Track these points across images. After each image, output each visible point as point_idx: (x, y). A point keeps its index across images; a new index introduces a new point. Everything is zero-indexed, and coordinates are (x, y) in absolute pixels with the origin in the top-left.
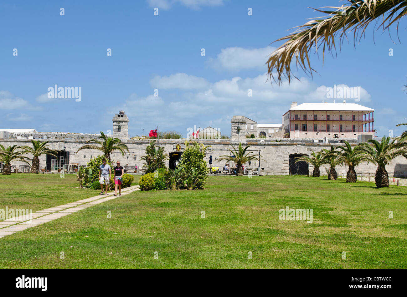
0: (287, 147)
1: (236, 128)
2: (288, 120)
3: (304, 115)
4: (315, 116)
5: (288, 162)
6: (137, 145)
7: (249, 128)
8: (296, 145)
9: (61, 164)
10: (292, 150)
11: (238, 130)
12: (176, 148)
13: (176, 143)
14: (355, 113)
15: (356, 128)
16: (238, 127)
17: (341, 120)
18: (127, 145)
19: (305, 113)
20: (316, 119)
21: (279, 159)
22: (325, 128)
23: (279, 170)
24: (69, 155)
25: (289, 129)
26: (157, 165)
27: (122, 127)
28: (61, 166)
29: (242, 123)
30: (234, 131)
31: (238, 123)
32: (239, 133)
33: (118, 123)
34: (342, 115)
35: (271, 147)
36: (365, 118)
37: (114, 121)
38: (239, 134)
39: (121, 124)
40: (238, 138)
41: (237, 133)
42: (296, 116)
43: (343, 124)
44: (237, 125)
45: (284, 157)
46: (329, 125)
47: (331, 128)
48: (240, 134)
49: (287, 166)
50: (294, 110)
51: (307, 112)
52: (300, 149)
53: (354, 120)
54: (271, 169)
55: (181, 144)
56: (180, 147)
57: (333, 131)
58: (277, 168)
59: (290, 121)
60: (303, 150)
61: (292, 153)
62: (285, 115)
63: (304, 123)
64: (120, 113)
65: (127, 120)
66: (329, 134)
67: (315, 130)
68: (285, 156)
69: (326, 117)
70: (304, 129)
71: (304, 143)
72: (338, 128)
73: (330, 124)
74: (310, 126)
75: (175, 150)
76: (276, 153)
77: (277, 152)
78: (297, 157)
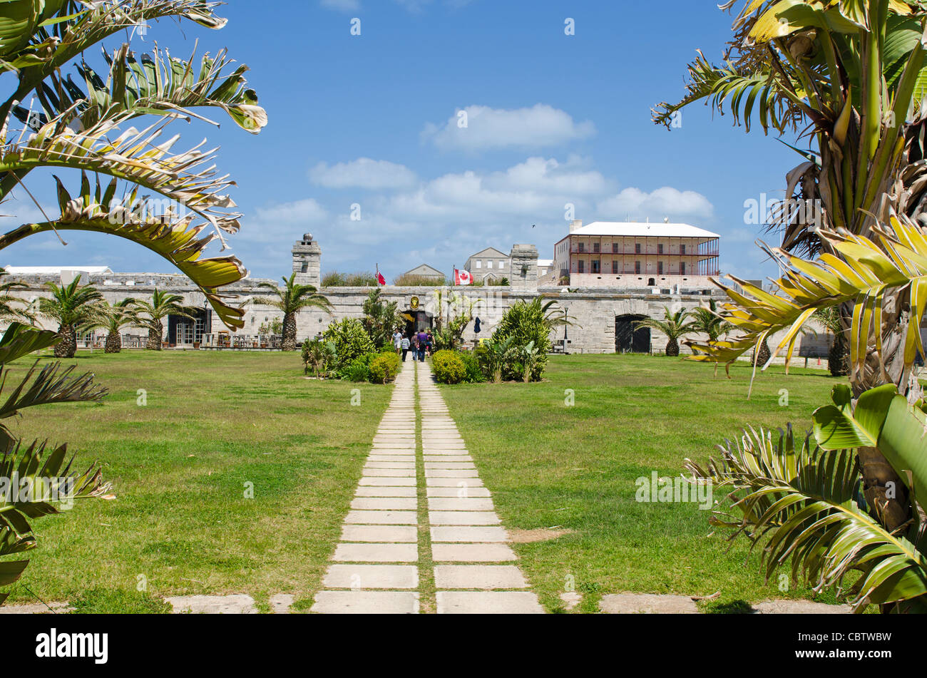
0: (612, 302)
1: (521, 267)
2: (567, 253)
3: (595, 244)
4: (615, 246)
5: (614, 329)
6: (337, 298)
7: (495, 267)
8: (629, 299)
9: (195, 333)
10: (621, 308)
11: (524, 271)
12: (410, 303)
13: (410, 294)
14: (684, 240)
15: (686, 268)
16: (523, 265)
17: (660, 253)
18: (327, 297)
19: (598, 240)
20: (617, 251)
21: (598, 323)
22: (633, 268)
23: (597, 343)
24: (211, 315)
25: (568, 268)
26: (384, 335)
27: (309, 264)
28: (195, 337)
29: (531, 258)
30: (515, 272)
31: (525, 257)
32: (525, 277)
33: (303, 257)
34: (662, 245)
35: (584, 302)
36: (703, 249)
37: (294, 253)
38: (526, 279)
39: (308, 258)
40: (524, 285)
41: (521, 276)
42: (581, 245)
43: (665, 260)
44: (522, 262)
45: (606, 320)
46: (639, 262)
47: (642, 268)
48: (528, 277)
49: (612, 337)
50: (578, 235)
51: (600, 238)
52: (636, 306)
53: (683, 253)
54: (583, 342)
55: (420, 295)
56: (418, 302)
57: (646, 273)
58: (595, 340)
59: (571, 254)
60: (640, 308)
61: (620, 312)
62: (560, 244)
63: (595, 258)
64: (305, 237)
65: (317, 251)
66: (640, 279)
67: (615, 271)
68: (609, 319)
69: (634, 247)
70: (596, 269)
71: (643, 295)
72: (656, 267)
73: (642, 260)
74: (606, 263)
75: (408, 308)
76: (594, 312)
77: (594, 310)
78: (638, 321)
